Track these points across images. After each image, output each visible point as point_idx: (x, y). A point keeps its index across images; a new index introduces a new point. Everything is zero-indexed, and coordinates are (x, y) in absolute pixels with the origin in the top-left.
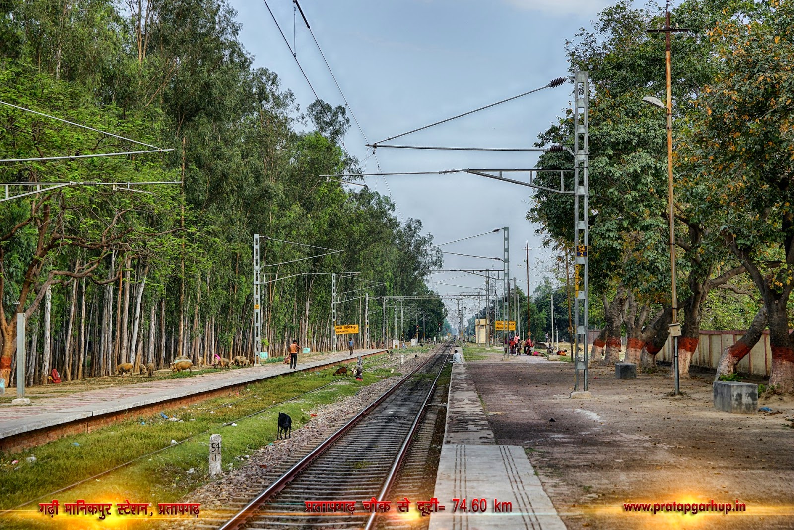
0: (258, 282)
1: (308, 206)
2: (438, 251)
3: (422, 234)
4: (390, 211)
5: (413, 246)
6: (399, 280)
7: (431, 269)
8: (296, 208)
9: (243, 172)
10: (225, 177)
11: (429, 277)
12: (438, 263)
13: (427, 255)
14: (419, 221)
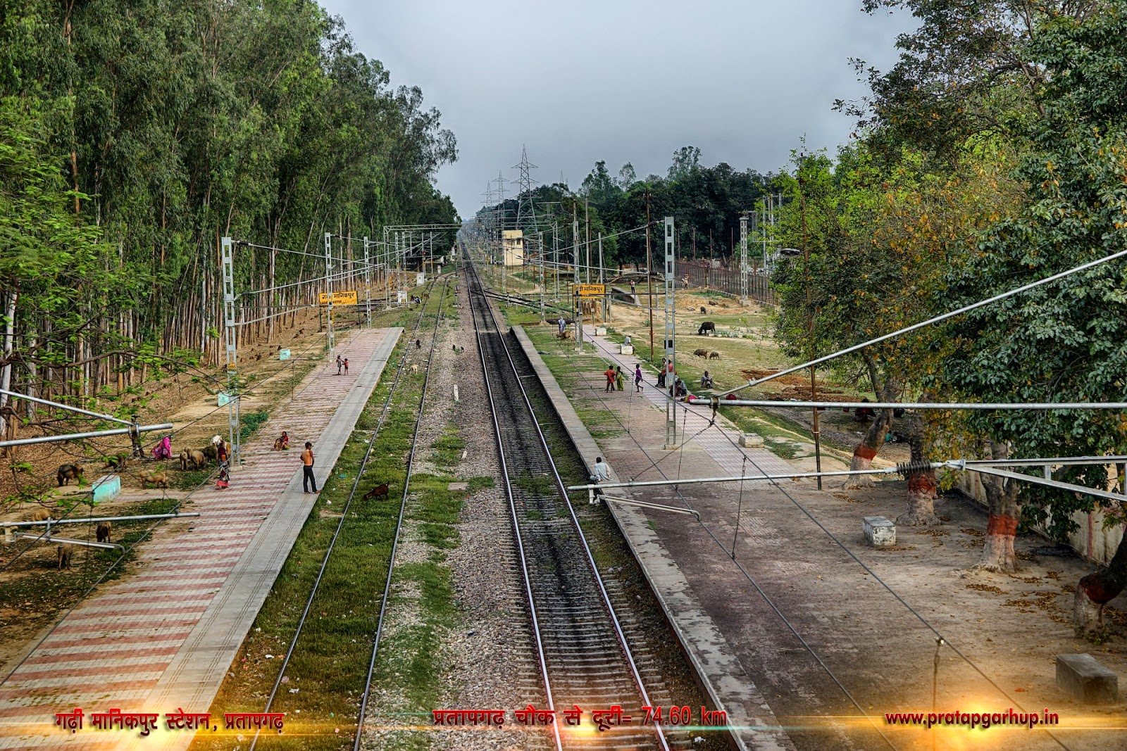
0: (231, 323)
1: (270, 104)
2: (449, 135)
3: (424, 108)
4: (382, 84)
5: (411, 127)
6: (392, 181)
7: (439, 162)
8: (256, 113)
9: (174, 77)
10: (145, 86)
11: (435, 176)
12: (450, 154)
13: (433, 142)
14: (417, 91)
